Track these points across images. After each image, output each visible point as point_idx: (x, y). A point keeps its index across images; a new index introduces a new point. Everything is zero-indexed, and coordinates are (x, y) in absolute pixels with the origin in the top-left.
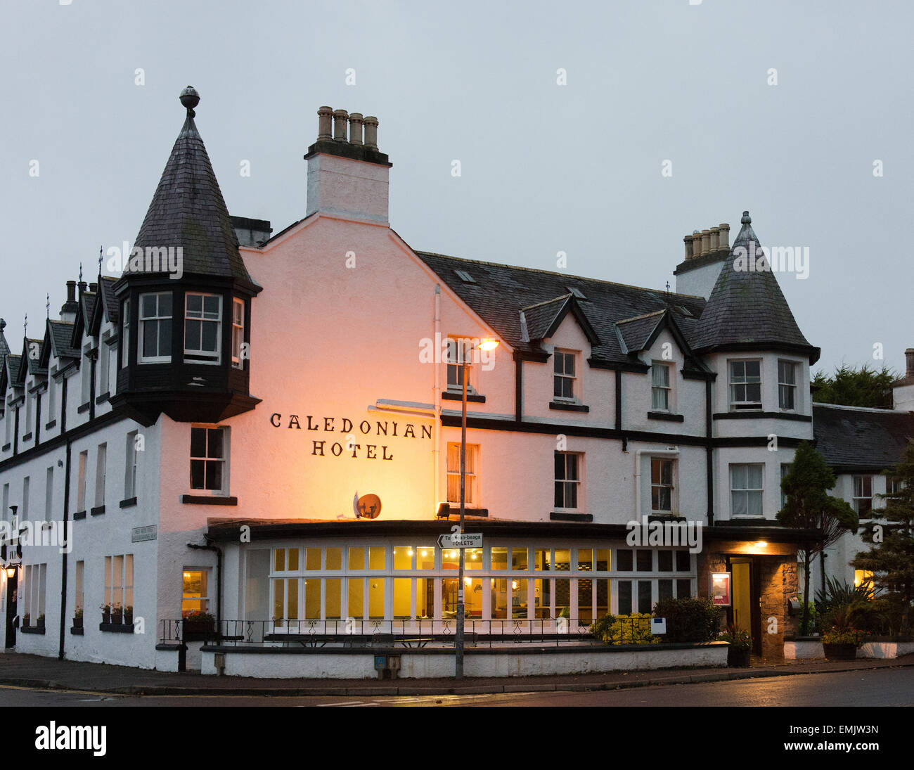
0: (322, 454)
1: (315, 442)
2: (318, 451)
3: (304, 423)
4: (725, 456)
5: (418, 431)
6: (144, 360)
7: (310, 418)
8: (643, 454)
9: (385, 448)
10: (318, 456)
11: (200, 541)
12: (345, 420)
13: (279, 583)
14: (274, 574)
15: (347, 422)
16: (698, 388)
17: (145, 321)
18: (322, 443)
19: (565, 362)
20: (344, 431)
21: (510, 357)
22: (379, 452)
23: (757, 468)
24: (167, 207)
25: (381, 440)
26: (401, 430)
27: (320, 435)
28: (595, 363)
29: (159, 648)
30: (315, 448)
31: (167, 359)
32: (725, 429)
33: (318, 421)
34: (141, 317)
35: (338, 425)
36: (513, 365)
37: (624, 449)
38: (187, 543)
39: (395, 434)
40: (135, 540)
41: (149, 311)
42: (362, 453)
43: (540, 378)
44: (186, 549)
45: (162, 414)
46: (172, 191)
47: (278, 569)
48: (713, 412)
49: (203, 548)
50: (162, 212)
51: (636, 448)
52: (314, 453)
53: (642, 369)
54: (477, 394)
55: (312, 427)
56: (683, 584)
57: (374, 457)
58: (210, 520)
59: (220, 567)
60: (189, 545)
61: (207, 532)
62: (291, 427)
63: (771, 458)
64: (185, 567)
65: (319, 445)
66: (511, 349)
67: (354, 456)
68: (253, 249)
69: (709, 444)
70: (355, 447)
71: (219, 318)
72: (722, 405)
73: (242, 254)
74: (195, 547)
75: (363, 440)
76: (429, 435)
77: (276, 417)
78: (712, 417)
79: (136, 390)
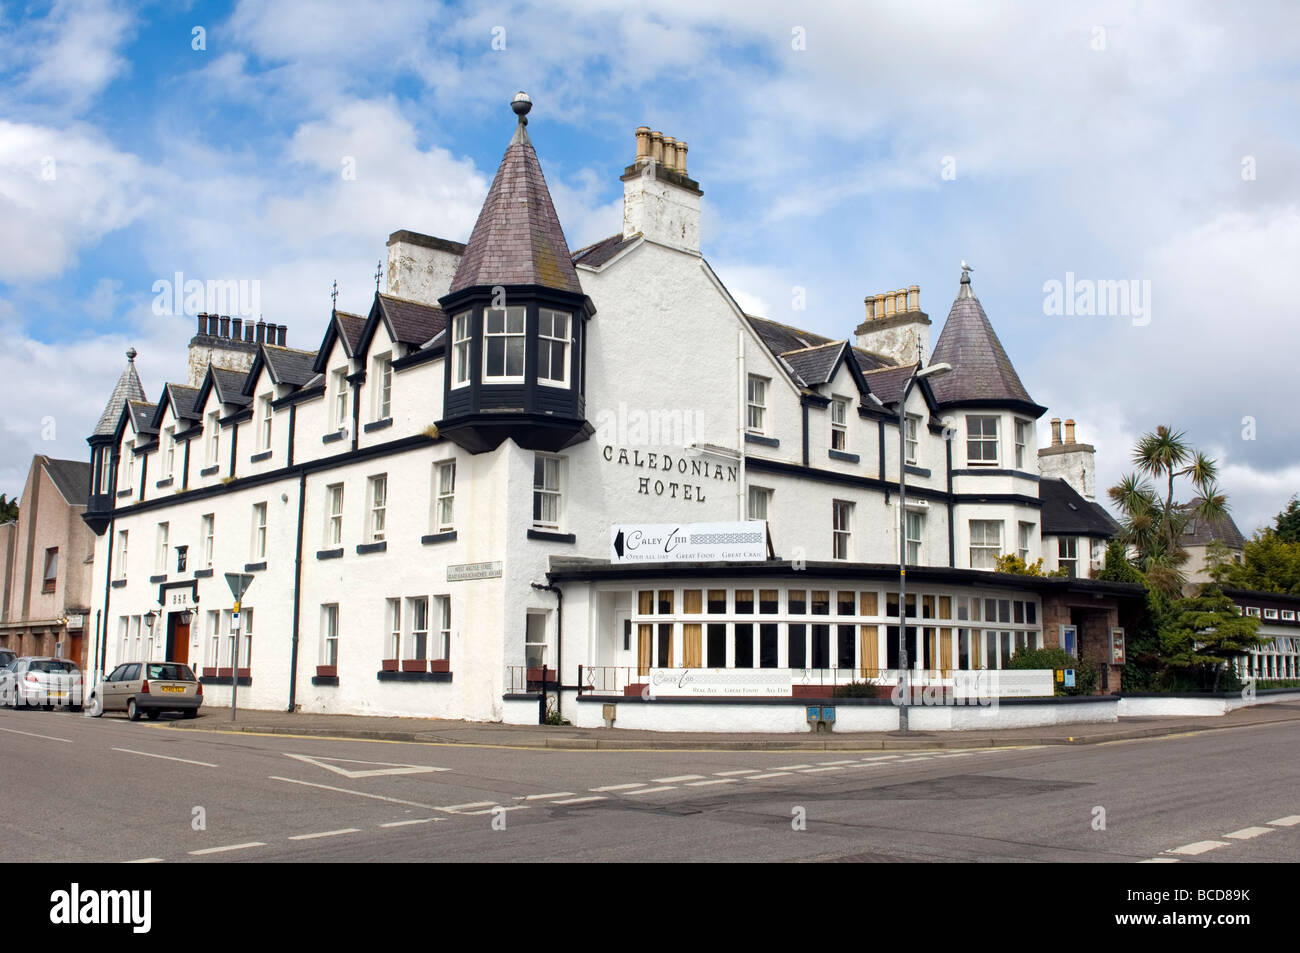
0: (647, 493)
1: (641, 480)
2: (644, 489)
3: (632, 459)
4: (965, 513)
5: (725, 473)
6: (488, 380)
7: (637, 452)
8: (901, 508)
9: (699, 489)
10: (643, 495)
11: (545, 582)
12: (666, 457)
13: (646, 627)
14: (638, 617)
15: (668, 460)
16: (940, 443)
17: (489, 338)
18: (647, 480)
19: (838, 409)
20: (665, 469)
21: (797, 401)
22: (694, 493)
23: (994, 525)
24: (510, 217)
25: (695, 480)
26: (712, 471)
27: (645, 472)
28: (865, 412)
29: (508, 698)
30: (642, 485)
31: (520, 380)
32: (963, 486)
33: (644, 456)
34: (486, 333)
35: (660, 462)
36: (799, 410)
38: (531, 582)
39: (707, 475)
40: (451, 579)
41: (496, 326)
42: (680, 492)
43: (821, 423)
44: (531, 590)
45: (509, 439)
46: (513, 200)
47: (643, 613)
48: (953, 468)
49: (546, 588)
50: (504, 222)
51: (895, 501)
52: (640, 491)
53: (895, 420)
54: (771, 437)
55: (639, 463)
56: (1032, 636)
57: (690, 498)
58: (552, 558)
59: (560, 610)
60: (533, 585)
61: (549, 571)
62: (620, 461)
63: (1009, 514)
64: (528, 609)
65: (644, 482)
66: (799, 392)
67: (674, 496)
68: (588, 268)
69: (951, 500)
70: (674, 485)
71: (569, 338)
72: (961, 461)
73: (578, 273)
74: (540, 587)
75: (680, 480)
76: (734, 477)
77: (608, 450)
78: (952, 473)
79: (482, 411)
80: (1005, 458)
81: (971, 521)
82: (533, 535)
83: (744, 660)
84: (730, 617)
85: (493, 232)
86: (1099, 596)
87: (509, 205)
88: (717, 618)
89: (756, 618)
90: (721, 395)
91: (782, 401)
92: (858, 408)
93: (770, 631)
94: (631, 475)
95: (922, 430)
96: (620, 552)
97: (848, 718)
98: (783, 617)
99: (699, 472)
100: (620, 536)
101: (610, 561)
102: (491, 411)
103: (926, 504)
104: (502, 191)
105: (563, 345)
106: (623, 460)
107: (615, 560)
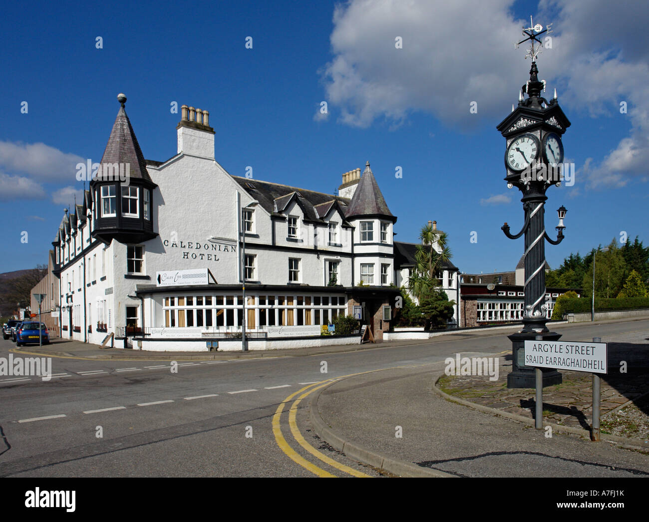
0: (187, 258)
1: (184, 253)
3: (179, 245)
4: (358, 261)
5: (230, 248)
6: (104, 216)
7: (181, 242)
8: (326, 260)
9: (215, 256)
10: (185, 259)
11: (134, 295)
12: (197, 244)
13: (167, 311)
14: (165, 307)
15: (198, 245)
16: (349, 232)
17: (104, 198)
18: (188, 253)
19: (293, 220)
20: (197, 248)
21: (269, 218)
22: (213, 257)
23: (371, 265)
25: (213, 252)
26: (223, 247)
27: (186, 250)
28: (306, 222)
29: (116, 339)
30: (184, 255)
31: (114, 215)
32: (358, 250)
33: (185, 243)
34: (102, 197)
35: (195, 246)
36: (270, 222)
37: (318, 258)
38: (127, 295)
39: (220, 250)
40: (106, 294)
41: (106, 193)
42: (205, 257)
43: (282, 228)
45: (113, 239)
47: (166, 306)
48: (355, 243)
49: (135, 297)
51: (323, 257)
52: (184, 257)
53: (325, 225)
54: (255, 234)
55: (183, 246)
56: (342, 311)
57: (211, 259)
58: (137, 285)
59: (143, 305)
60: (128, 296)
61: (136, 290)
62: (173, 246)
63: (377, 261)
64: (126, 305)
65: (186, 254)
66: (270, 215)
67: (202, 259)
68: (153, 167)
69: (352, 255)
70: (202, 255)
71: (138, 197)
72: (357, 240)
73: (147, 169)
74: (131, 297)
75: (205, 252)
76: (235, 251)
77: (166, 242)
78: (353, 245)
79: (101, 228)
80: (376, 238)
81: (361, 264)
82: (127, 277)
83: (200, 323)
84: (195, 307)
85: (105, 154)
86: (374, 294)
87: (113, 142)
88: (190, 307)
89: (204, 307)
90: (227, 217)
91: (260, 219)
92: (303, 220)
93: (209, 312)
94: (180, 252)
95: (338, 227)
96: (160, 283)
97: (224, 346)
98: (214, 306)
99: (215, 249)
100: (159, 276)
101: (156, 285)
102: (104, 228)
103: (339, 258)
104: (111, 136)
105: (136, 200)
106: (175, 246)
107: (158, 285)
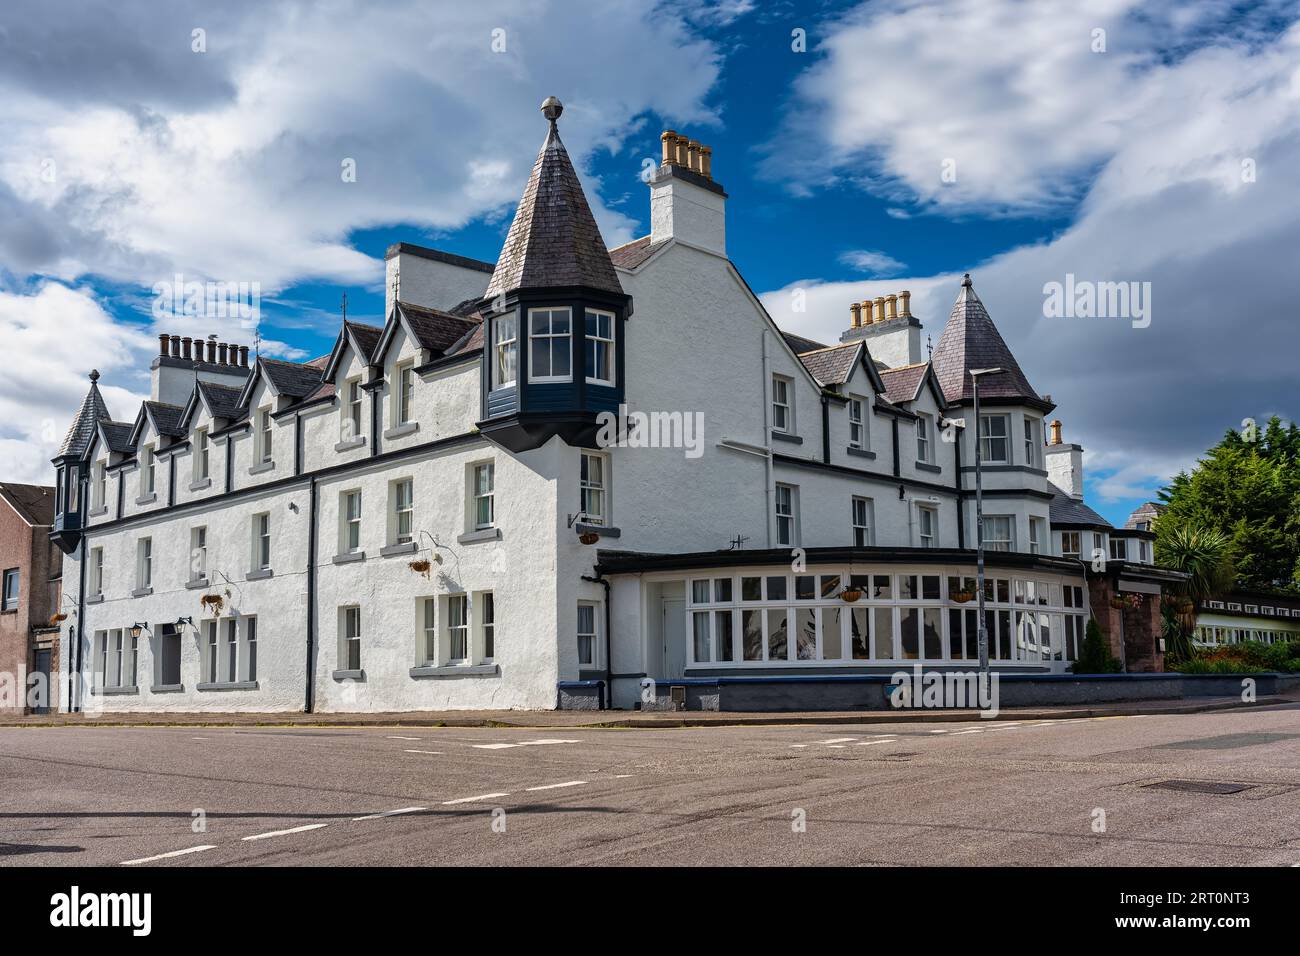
6: (532, 380)
8: (916, 503)
11: (592, 573)
21: (817, 399)
23: (1011, 519)
28: (880, 409)
31: (568, 379)
34: (530, 334)
36: (820, 407)
37: (901, 497)
38: (581, 575)
41: (541, 327)
43: (840, 418)
44: (581, 581)
45: (557, 437)
47: (695, 601)
48: (962, 465)
49: (594, 580)
50: (544, 225)
51: (913, 496)
53: (911, 418)
54: (793, 434)
58: (600, 552)
59: (608, 600)
60: (583, 577)
61: (596, 563)
63: (1020, 508)
64: (579, 600)
66: (819, 392)
68: (624, 270)
69: (960, 495)
71: (611, 338)
72: (969, 457)
74: (589, 579)
78: (960, 470)
79: (529, 411)
80: (1016, 454)
81: (979, 516)
91: (804, 401)
92: (873, 407)
102: (539, 410)
103: (937, 499)
105: (607, 344)
